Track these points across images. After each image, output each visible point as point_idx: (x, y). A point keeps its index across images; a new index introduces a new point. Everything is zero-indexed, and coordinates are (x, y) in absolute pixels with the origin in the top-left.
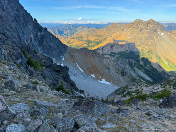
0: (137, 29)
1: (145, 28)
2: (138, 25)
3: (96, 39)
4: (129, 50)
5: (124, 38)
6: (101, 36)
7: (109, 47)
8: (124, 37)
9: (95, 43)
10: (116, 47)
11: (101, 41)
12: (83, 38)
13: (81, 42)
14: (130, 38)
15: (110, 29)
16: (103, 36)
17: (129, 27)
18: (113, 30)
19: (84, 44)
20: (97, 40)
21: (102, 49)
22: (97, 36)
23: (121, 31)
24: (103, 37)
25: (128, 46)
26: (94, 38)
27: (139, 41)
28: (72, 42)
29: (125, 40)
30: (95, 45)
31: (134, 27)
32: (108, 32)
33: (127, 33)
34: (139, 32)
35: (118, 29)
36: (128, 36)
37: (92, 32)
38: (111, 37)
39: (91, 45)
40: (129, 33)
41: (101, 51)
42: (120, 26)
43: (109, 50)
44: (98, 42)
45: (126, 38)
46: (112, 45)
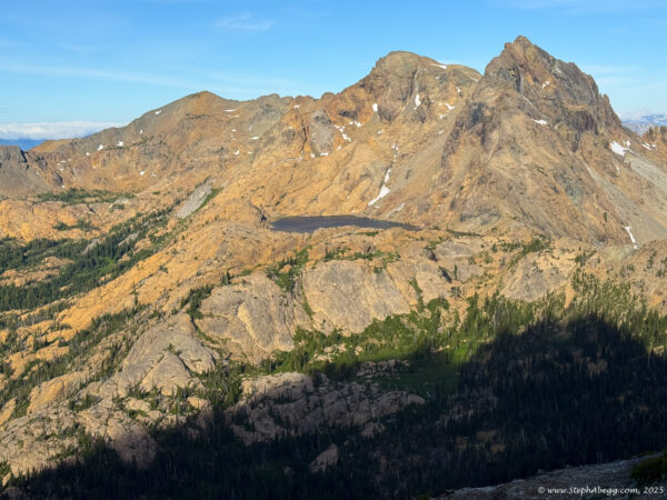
0: (423, 120)
2: (410, 92)
3: (62, 227)
4: (456, 292)
6: (103, 196)
7: (258, 279)
8: (336, 189)
9: (65, 262)
10: (330, 277)
11: (116, 240)
14: (385, 191)
15: (172, 140)
16: (128, 196)
17: (345, 114)
20: (75, 235)
21: (195, 313)
22: (71, 197)
23: (288, 142)
24: (126, 202)
25: (433, 258)
26: (41, 212)
27: (506, 210)
30: (62, 281)
31: (381, 112)
32: (156, 163)
33: (351, 155)
34: (465, 136)
35: (241, 133)
36: (367, 175)
37: (13, 163)
38: (209, 198)
39: (18, 282)
40: (364, 157)
41: (186, 329)
42: (252, 114)
43: (273, 308)
44: (91, 246)
45: (356, 194)
46: (282, 265)
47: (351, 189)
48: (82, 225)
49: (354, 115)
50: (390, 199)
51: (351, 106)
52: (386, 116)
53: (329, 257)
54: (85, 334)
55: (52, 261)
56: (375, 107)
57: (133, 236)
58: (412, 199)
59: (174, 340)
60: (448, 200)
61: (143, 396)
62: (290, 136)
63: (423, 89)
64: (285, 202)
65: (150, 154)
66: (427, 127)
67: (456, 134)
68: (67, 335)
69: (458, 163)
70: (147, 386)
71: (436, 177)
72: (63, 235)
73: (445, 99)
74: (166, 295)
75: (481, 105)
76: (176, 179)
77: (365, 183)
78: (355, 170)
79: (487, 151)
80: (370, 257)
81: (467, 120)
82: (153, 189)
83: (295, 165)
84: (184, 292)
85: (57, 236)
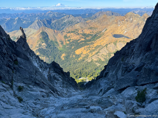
0: (131, 22)
1: (142, 23)
2: (130, 18)
3: (91, 32)
5: (120, 33)
6: (94, 28)
7: (112, 44)
8: (120, 31)
9: (92, 37)
10: (120, 44)
12: (78, 31)
13: (78, 36)
14: (126, 32)
15: (101, 21)
18: (105, 22)
19: (81, 38)
21: (106, 47)
22: (91, 28)
23: (115, 24)
24: (97, 29)
26: (89, 30)
28: (69, 37)
29: (122, 34)
30: (92, 39)
31: (126, 20)
33: (122, 27)
34: (136, 26)
35: (109, 20)
36: (124, 30)
37: (85, 24)
38: (106, 30)
39: (88, 39)
40: (124, 27)
41: (106, 49)
42: (110, 18)
43: (114, 47)
44: (94, 35)
45: (122, 32)
46: (115, 42)
47: (122, 31)
48: (93, 32)
49: (123, 20)
50: (126, 33)
51: (123, 19)
52: (127, 21)
53: (120, 42)
54: (96, 47)
55: (90, 37)
56: (126, 19)
57: (98, 34)
58: (129, 33)
59: (105, 50)
60: (133, 35)
61: (103, 55)
62: (115, 23)
63: (132, 18)
64: (114, 32)
65: (99, 23)
66: (132, 23)
67: (135, 26)
68: (94, 47)
69: (135, 30)
70: (103, 54)
71: (132, 31)
72: (91, 33)
73: (135, 20)
74: (103, 44)
75: (139, 23)
76: (102, 26)
77: (124, 31)
78: (123, 29)
79: (138, 29)
80: (124, 42)
81: (137, 24)
82: (99, 27)
83: (116, 27)
84: (105, 44)
85: (90, 33)
